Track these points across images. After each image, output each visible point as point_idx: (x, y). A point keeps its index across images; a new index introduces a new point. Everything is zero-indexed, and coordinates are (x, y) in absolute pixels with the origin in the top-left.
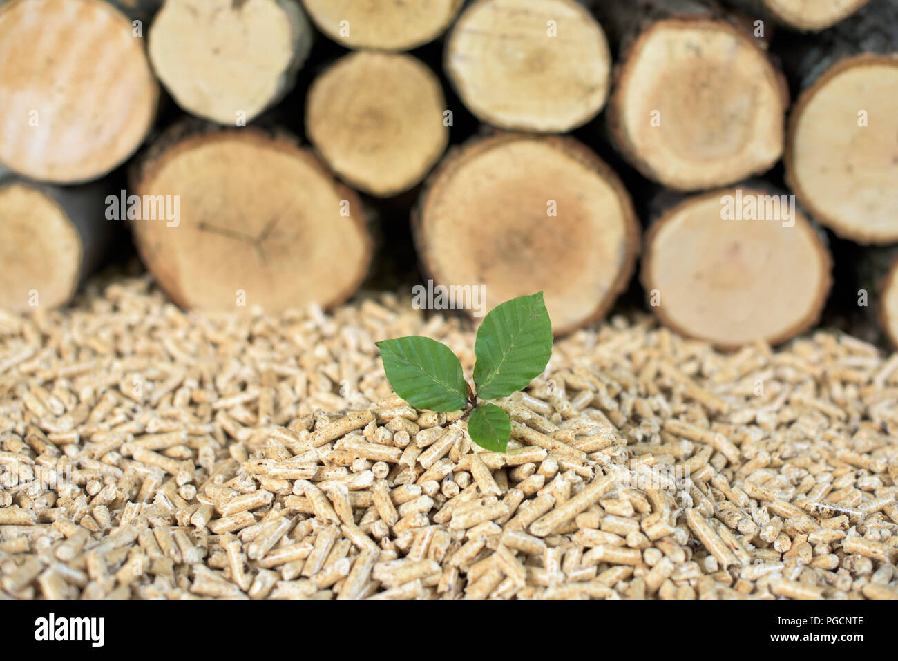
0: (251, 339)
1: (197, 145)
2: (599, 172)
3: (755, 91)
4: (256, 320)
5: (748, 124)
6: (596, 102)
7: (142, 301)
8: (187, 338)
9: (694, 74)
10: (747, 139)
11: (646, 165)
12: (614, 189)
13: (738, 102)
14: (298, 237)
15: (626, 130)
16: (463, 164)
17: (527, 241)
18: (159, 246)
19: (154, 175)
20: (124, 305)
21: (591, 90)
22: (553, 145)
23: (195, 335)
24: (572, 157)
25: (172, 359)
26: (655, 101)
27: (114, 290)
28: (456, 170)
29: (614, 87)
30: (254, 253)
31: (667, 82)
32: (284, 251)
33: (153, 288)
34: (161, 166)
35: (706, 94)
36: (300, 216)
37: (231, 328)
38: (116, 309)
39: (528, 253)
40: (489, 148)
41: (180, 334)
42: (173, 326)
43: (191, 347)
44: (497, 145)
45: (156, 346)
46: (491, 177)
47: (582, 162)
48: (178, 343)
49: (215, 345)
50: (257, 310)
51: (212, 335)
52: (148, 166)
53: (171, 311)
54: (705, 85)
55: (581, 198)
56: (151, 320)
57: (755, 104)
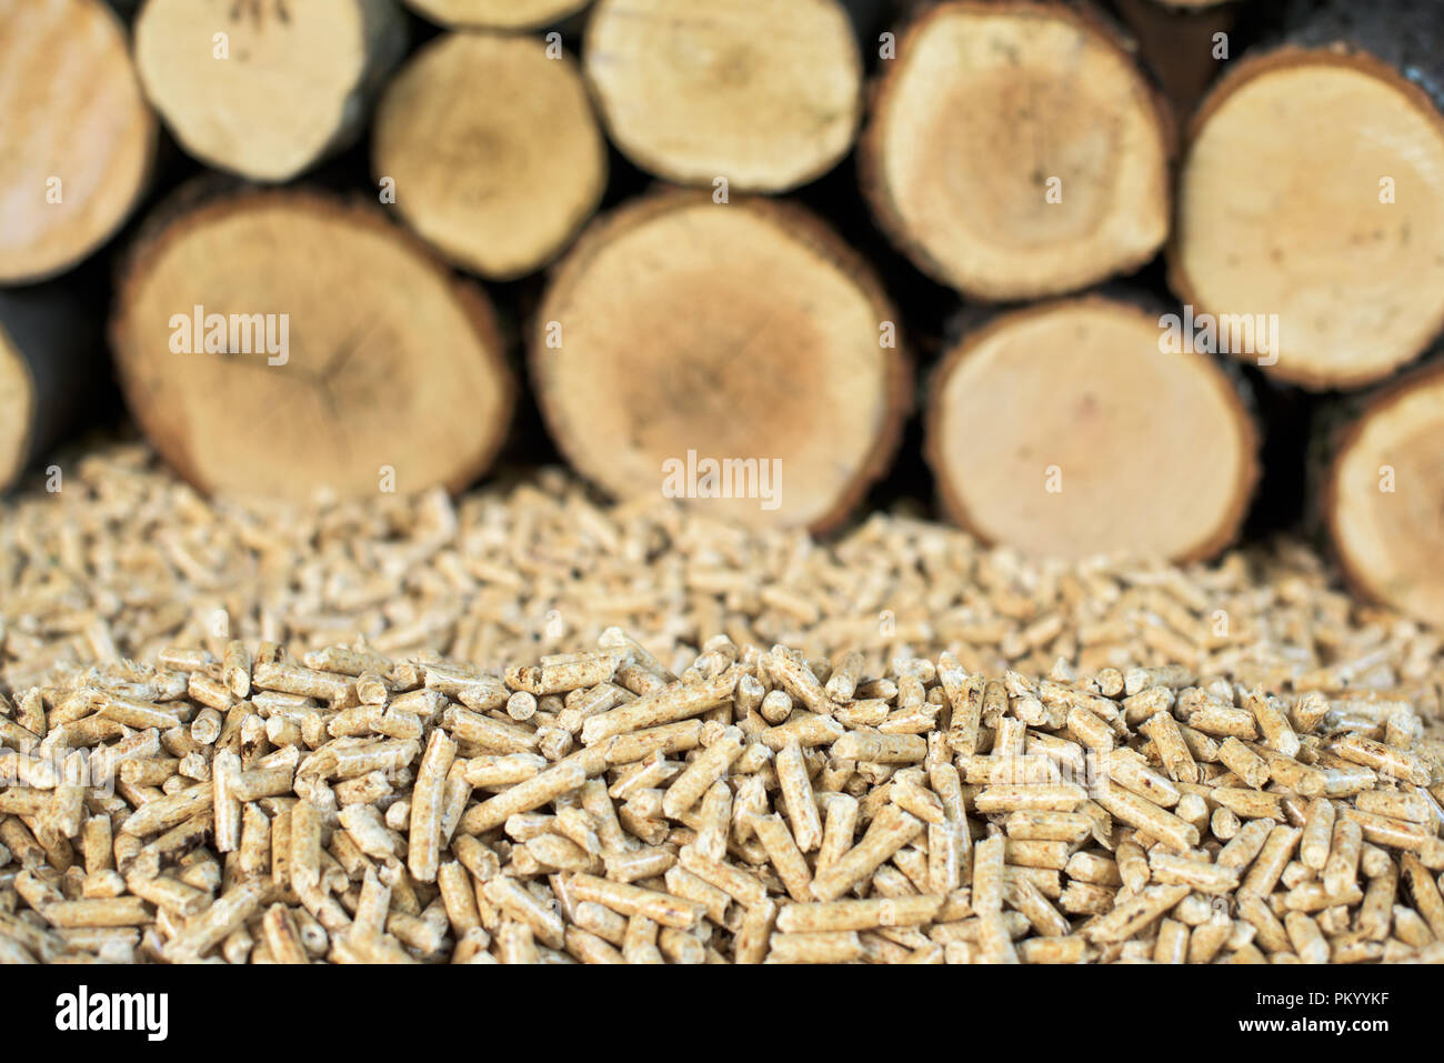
0: (316, 542)
1: (220, 216)
2: (840, 264)
3: (1115, 127)
4: (324, 511)
5: (1106, 183)
6: (837, 140)
7: (136, 484)
8: (209, 540)
9: (1007, 94)
10: (1103, 209)
11: (925, 254)
12: (866, 294)
13: (1087, 147)
14: (391, 371)
15: (888, 192)
16: (609, 242)
17: (715, 379)
18: (158, 384)
19: (151, 264)
20: (108, 488)
21: (829, 119)
22: (760, 214)
23: (223, 538)
24: (793, 235)
25: (181, 575)
26: (940, 141)
27: (93, 467)
28: (596, 251)
29: (866, 117)
30: (315, 400)
31: (958, 109)
32: (366, 397)
33: (156, 463)
34: (162, 248)
35: (1028, 129)
36: (392, 338)
37: (283, 525)
38: (93, 495)
39: (716, 402)
40: (652, 216)
41: (197, 534)
42: (185, 521)
43: (214, 555)
44: (668, 211)
45: (153, 554)
46: (655, 266)
47: (810, 246)
48: (193, 549)
49: (256, 553)
50: (324, 495)
51: (251, 536)
52: (142, 250)
53: (184, 498)
54: (1027, 114)
55: (807, 309)
56: (149, 513)
57: (1116, 147)
